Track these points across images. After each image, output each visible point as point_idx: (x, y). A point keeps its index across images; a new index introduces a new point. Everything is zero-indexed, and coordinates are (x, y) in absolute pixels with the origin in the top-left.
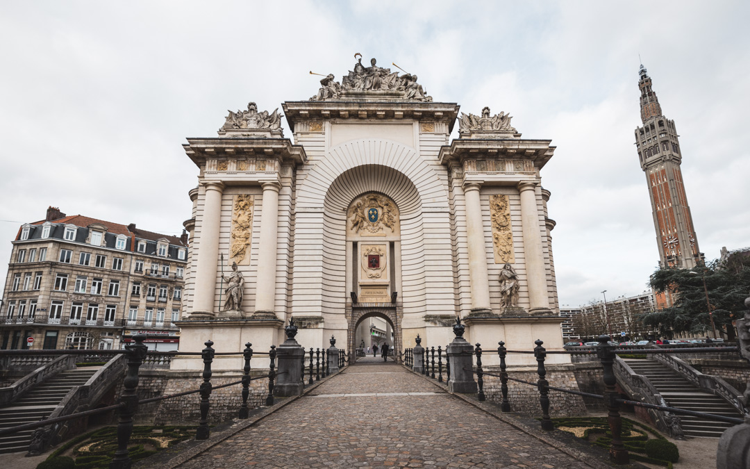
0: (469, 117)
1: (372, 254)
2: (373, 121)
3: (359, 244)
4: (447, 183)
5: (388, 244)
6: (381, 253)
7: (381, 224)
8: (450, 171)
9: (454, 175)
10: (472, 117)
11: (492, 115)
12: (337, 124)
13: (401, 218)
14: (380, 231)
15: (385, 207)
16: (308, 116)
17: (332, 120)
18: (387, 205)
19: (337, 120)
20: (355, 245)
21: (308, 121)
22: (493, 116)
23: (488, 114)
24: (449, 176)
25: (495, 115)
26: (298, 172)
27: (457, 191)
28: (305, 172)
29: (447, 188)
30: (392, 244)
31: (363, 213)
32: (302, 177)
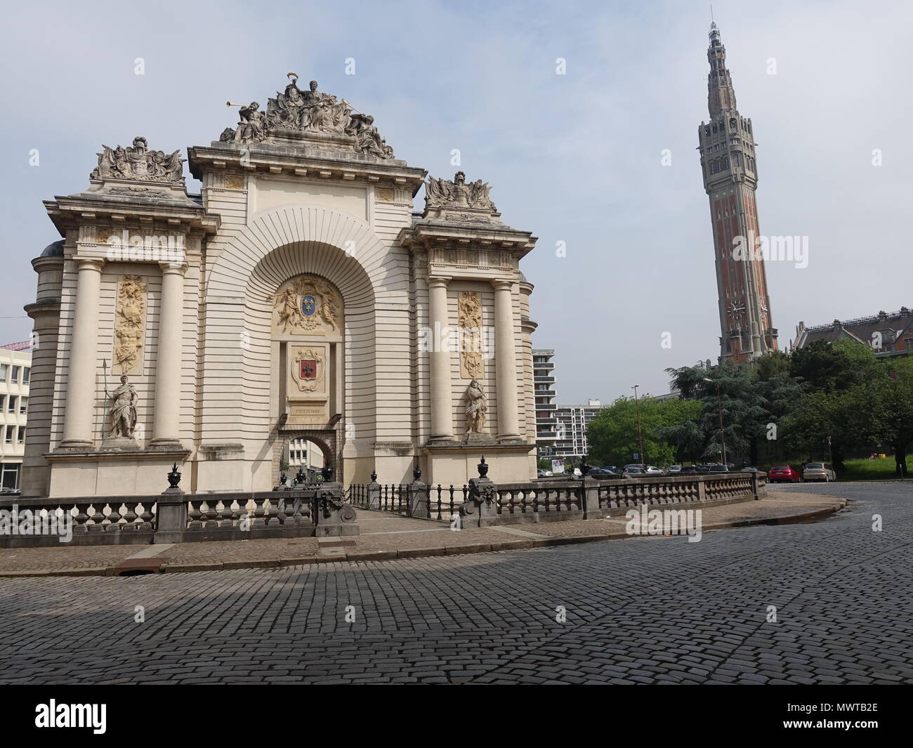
0: (439, 183)
1: (306, 359)
2: (314, 180)
3: (289, 345)
4: (407, 271)
5: (328, 346)
6: (319, 357)
7: (319, 319)
8: (411, 256)
9: (417, 263)
10: (443, 183)
11: (467, 182)
12: (264, 180)
13: (347, 311)
14: (318, 329)
15: (325, 296)
16: (225, 167)
17: (258, 174)
18: (328, 293)
19: (265, 174)
20: (283, 346)
21: (224, 173)
22: (469, 183)
23: (462, 181)
24: (411, 262)
25: (472, 183)
26: (210, 246)
27: (419, 284)
28: (218, 246)
29: (408, 278)
30: (333, 346)
31: (295, 303)
32: (215, 253)
